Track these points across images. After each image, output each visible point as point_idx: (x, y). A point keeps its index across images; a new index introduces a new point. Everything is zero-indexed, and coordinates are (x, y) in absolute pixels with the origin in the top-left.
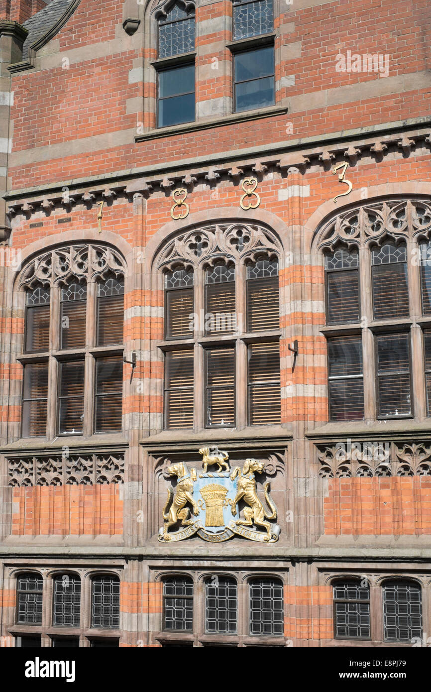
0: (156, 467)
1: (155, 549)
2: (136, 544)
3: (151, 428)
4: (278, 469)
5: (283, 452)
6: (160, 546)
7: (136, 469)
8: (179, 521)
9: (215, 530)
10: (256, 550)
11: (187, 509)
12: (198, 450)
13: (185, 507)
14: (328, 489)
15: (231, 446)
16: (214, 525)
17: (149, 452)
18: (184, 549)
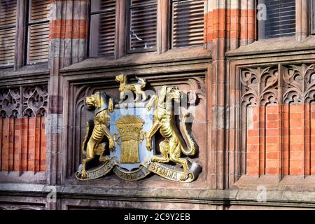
0: (78, 99)
2: (54, 182)
3: (74, 55)
5: (203, 76)
6: (77, 184)
7: (56, 99)
9: (130, 167)
11: (104, 145)
13: (102, 142)
14: (252, 120)
16: (129, 161)
17: (70, 82)
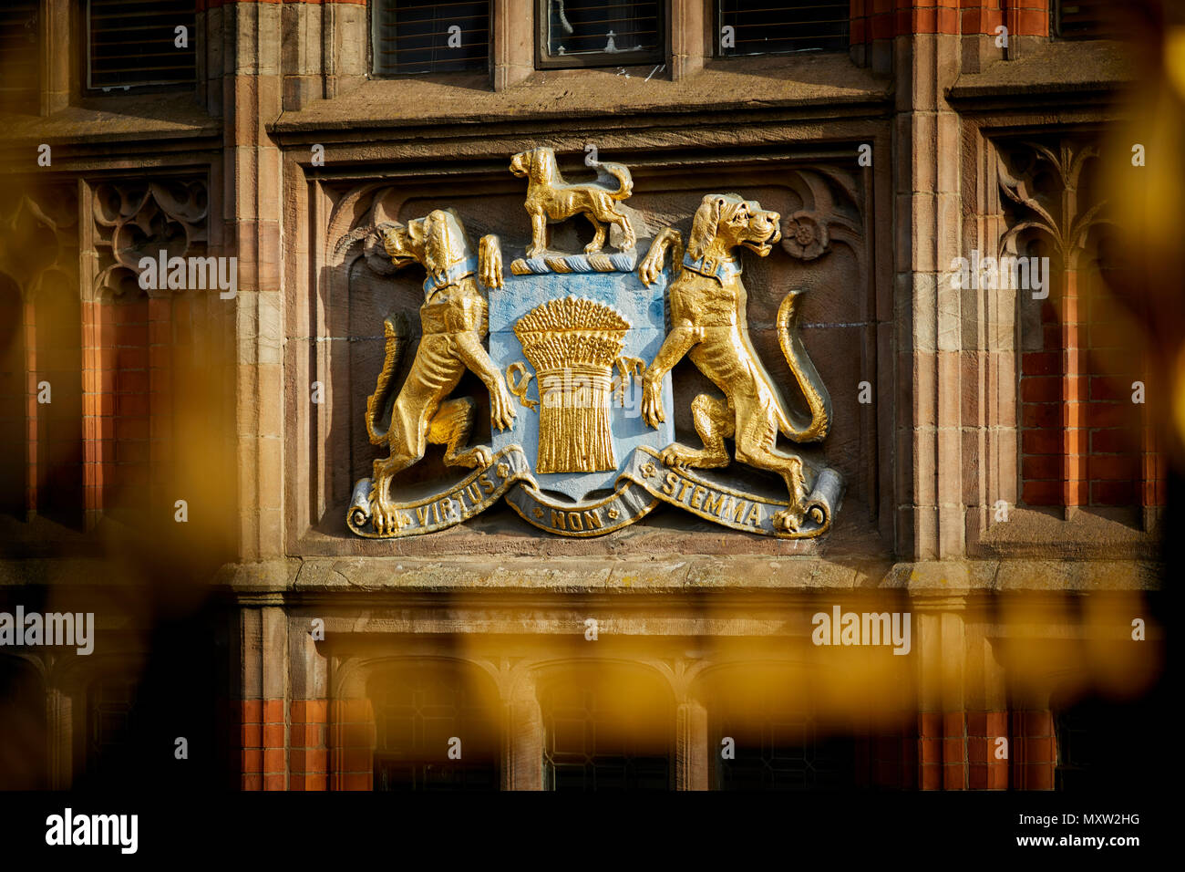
1: (336, 567)
4: (838, 235)
6: (355, 554)
8: (435, 450)
9: (576, 487)
10: (746, 569)
11: (464, 406)
12: (507, 160)
13: (455, 395)
14: (1038, 321)
15: (642, 142)
16: (574, 466)
17: (309, 169)
18: (452, 565)
